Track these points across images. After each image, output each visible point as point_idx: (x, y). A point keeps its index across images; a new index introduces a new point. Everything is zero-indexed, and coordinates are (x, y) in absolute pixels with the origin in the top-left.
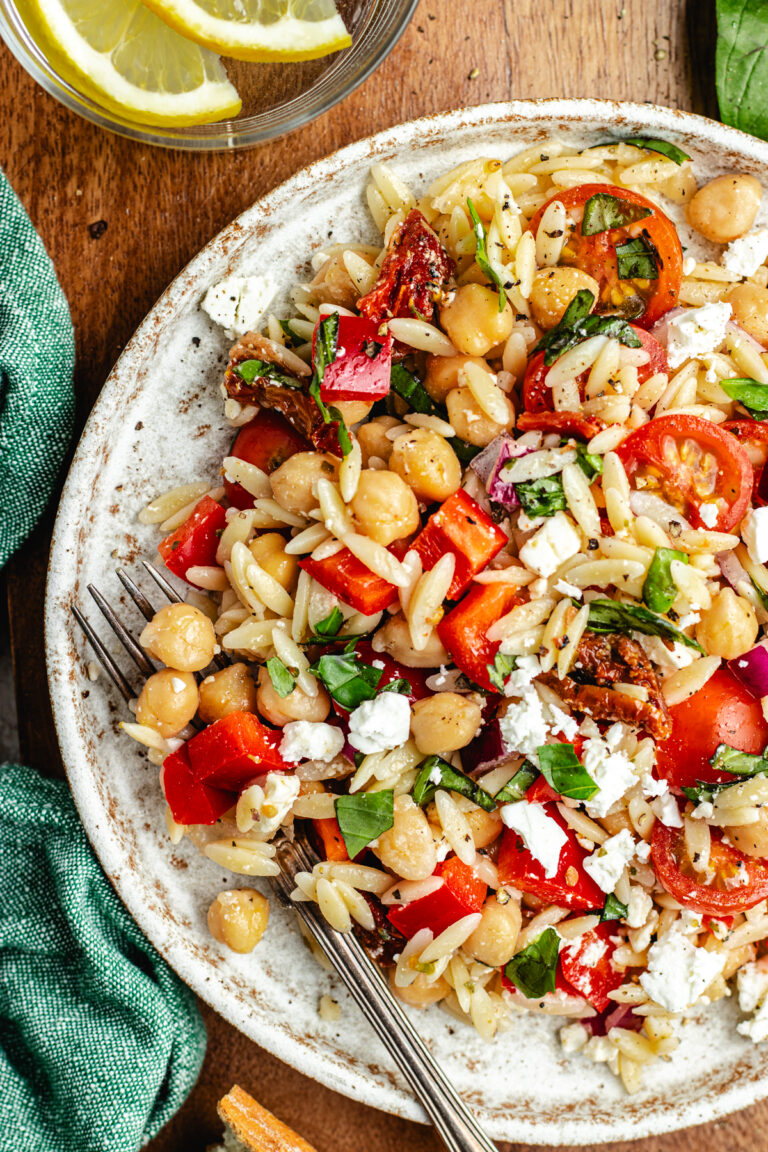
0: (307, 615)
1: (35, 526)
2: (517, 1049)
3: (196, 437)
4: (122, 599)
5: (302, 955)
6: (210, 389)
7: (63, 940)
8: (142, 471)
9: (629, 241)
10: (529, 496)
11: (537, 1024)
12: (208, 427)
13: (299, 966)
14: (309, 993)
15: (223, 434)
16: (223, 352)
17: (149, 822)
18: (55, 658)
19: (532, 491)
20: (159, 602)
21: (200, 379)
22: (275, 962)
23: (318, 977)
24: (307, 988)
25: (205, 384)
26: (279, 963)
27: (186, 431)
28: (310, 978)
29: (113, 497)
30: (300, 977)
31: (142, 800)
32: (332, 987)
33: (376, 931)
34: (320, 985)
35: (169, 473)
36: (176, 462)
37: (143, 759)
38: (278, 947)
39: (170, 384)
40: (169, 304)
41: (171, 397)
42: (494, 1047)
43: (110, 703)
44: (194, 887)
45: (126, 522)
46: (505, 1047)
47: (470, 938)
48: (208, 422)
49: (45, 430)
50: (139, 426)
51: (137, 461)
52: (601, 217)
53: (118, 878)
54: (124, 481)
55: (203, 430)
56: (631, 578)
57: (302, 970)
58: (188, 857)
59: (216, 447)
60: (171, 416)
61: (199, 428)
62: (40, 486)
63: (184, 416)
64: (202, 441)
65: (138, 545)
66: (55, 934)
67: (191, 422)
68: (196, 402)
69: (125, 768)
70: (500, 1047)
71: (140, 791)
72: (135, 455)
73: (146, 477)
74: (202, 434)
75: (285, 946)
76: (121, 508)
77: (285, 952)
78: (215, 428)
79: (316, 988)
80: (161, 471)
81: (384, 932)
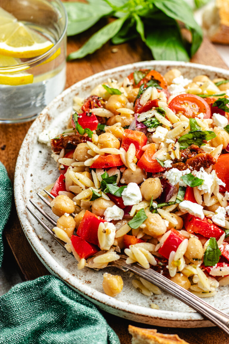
0: (98, 179)
1: (9, 215)
2: (221, 301)
3: (49, 174)
4: (42, 219)
5: (139, 296)
6: (49, 162)
7: (58, 314)
8: (37, 186)
9: (148, 81)
10: (148, 124)
11: (224, 292)
12: (52, 171)
13: (139, 299)
14: (146, 305)
15: (57, 171)
16: (49, 152)
17: (74, 274)
18: (26, 227)
19: (148, 122)
20: (54, 217)
21: (45, 160)
22: (131, 300)
23: (147, 300)
24: (145, 304)
25: (47, 161)
26: (132, 300)
27: (45, 173)
28: (144, 301)
29: (30, 194)
30: (141, 301)
31: (69, 268)
32: (153, 301)
33: (158, 264)
34: (149, 302)
35: (44, 185)
36: (46, 181)
37: (65, 258)
38: (130, 296)
39: (37, 164)
40: (29, 135)
41: (38, 167)
42: (213, 303)
43: (49, 246)
44: (96, 287)
45: (36, 199)
46: (217, 301)
47: (187, 249)
48: (51, 170)
49: (4, 187)
50: (31, 175)
51: (34, 184)
52: (139, 78)
53: (69, 279)
54: (32, 189)
55: (51, 172)
56: (186, 127)
57: (141, 300)
58: (90, 280)
59: (56, 175)
60: (40, 171)
61: (49, 172)
62: (7, 203)
63: (44, 170)
64: (51, 175)
65: (42, 204)
66: (55, 314)
67: (46, 171)
68: (46, 166)
69: (60, 261)
70: (215, 302)
71: (67, 266)
72: (33, 183)
73: (38, 187)
74: (51, 173)
75: (132, 295)
76: (33, 196)
77: (133, 297)
78: (54, 170)
79: (148, 303)
80: (42, 185)
81: (160, 263)
